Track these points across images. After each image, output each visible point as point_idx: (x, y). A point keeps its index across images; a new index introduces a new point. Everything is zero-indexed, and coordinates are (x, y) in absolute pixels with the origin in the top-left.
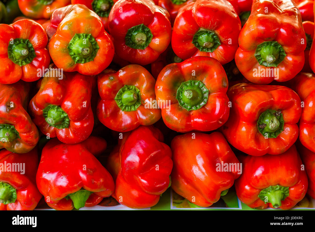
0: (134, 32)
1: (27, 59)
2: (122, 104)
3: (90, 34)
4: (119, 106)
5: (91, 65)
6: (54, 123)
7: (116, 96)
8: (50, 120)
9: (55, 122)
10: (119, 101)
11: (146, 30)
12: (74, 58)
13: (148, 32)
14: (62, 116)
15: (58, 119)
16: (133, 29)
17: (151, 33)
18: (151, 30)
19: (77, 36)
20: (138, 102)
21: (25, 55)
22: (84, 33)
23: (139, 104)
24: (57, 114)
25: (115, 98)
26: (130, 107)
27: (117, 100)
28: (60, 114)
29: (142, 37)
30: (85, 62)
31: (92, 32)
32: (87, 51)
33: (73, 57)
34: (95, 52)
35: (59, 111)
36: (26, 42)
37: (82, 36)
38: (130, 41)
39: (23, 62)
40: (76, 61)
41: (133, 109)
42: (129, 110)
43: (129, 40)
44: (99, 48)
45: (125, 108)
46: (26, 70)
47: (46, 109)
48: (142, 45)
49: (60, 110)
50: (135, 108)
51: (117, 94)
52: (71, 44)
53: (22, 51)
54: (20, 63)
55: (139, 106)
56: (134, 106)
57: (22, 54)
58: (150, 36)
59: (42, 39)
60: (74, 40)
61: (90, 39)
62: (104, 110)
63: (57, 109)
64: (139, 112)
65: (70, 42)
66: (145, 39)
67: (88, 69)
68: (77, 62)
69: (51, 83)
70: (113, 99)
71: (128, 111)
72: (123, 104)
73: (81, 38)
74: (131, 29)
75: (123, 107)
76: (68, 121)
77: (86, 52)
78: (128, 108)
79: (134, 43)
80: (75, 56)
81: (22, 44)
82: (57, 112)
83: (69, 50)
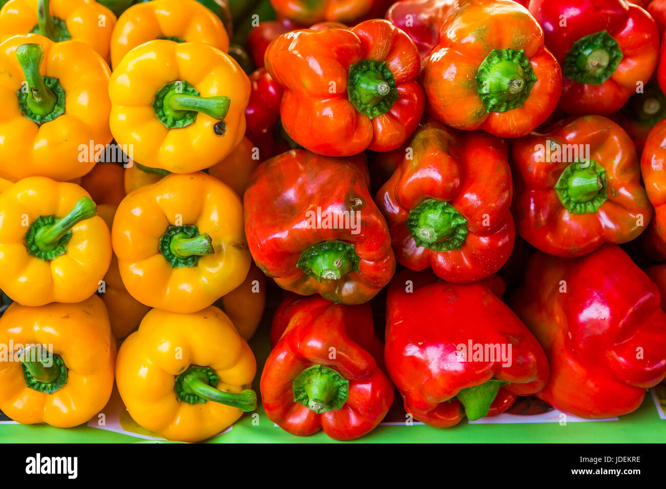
0: (585, 49)
1: (381, 103)
2: (568, 198)
3: (522, 51)
4: (564, 202)
5: (518, 117)
6: (436, 238)
7: (559, 181)
8: (426, 232)
9: (437, 236)
10: (564, 193)
11: (610, 43)
12: (487, 101)
13: (614, 48)
14: (453, 224)
15: (444, 230)
16: (583, 42)
17: (618, 51)
18: (619, 43)
19: (496, 55)
20: (601, 195)
21: (384, 95)
22: (509, 49)
23: (602, 198)
24: (444, 218)
25: (556, 186)
26: (585, 205)
27: (560, 190)
28: (449, 218)
29: (601, 59)
30: (506, 110)
31: (526, 46)
32: (519, 85)
33: (484, 98)
34: (528, 88)
35: (446, 213)
36: (380, 68)
37: (506, 55)
38: (572, 67)
39: (375, 110)
40: (490, 106)
41: (590, 209)
42: (583, 210)
43: (573, 65)
44: (537, 80)
45: (575, 207)
46: (380, 126)
47: (418, 209)
48: (597, 75)
49: (452, 210)
50: (594, 206)
51: (560, 178)
52: (482, 71)
53: (379, 86)
54: (369, 112)
55: (602, 203)
56: (592, 203)
57: (379, 92)
58: (617, 57)
59: (411, 61)
60: (489, 62)
61: (521, 61)
62: (533, 213)
63: (444, 208)
64: (603, 215)
65: (481, 68)
66: (605, 63)
67: (512, 123)
68: (491, 110)
69: (436, 154)
70: (551, 188)
71: (580, 214)
72: (570, 198)
73: (503, 59)
74: (580, 42)
75: (572, 206)
76: (463, 235)
77: (517, 87)
78: (581, 207)
79: (582, 71)
80: (489, 96)
81: (374, 71)
82: (444, 215)
83: (478, 84)
